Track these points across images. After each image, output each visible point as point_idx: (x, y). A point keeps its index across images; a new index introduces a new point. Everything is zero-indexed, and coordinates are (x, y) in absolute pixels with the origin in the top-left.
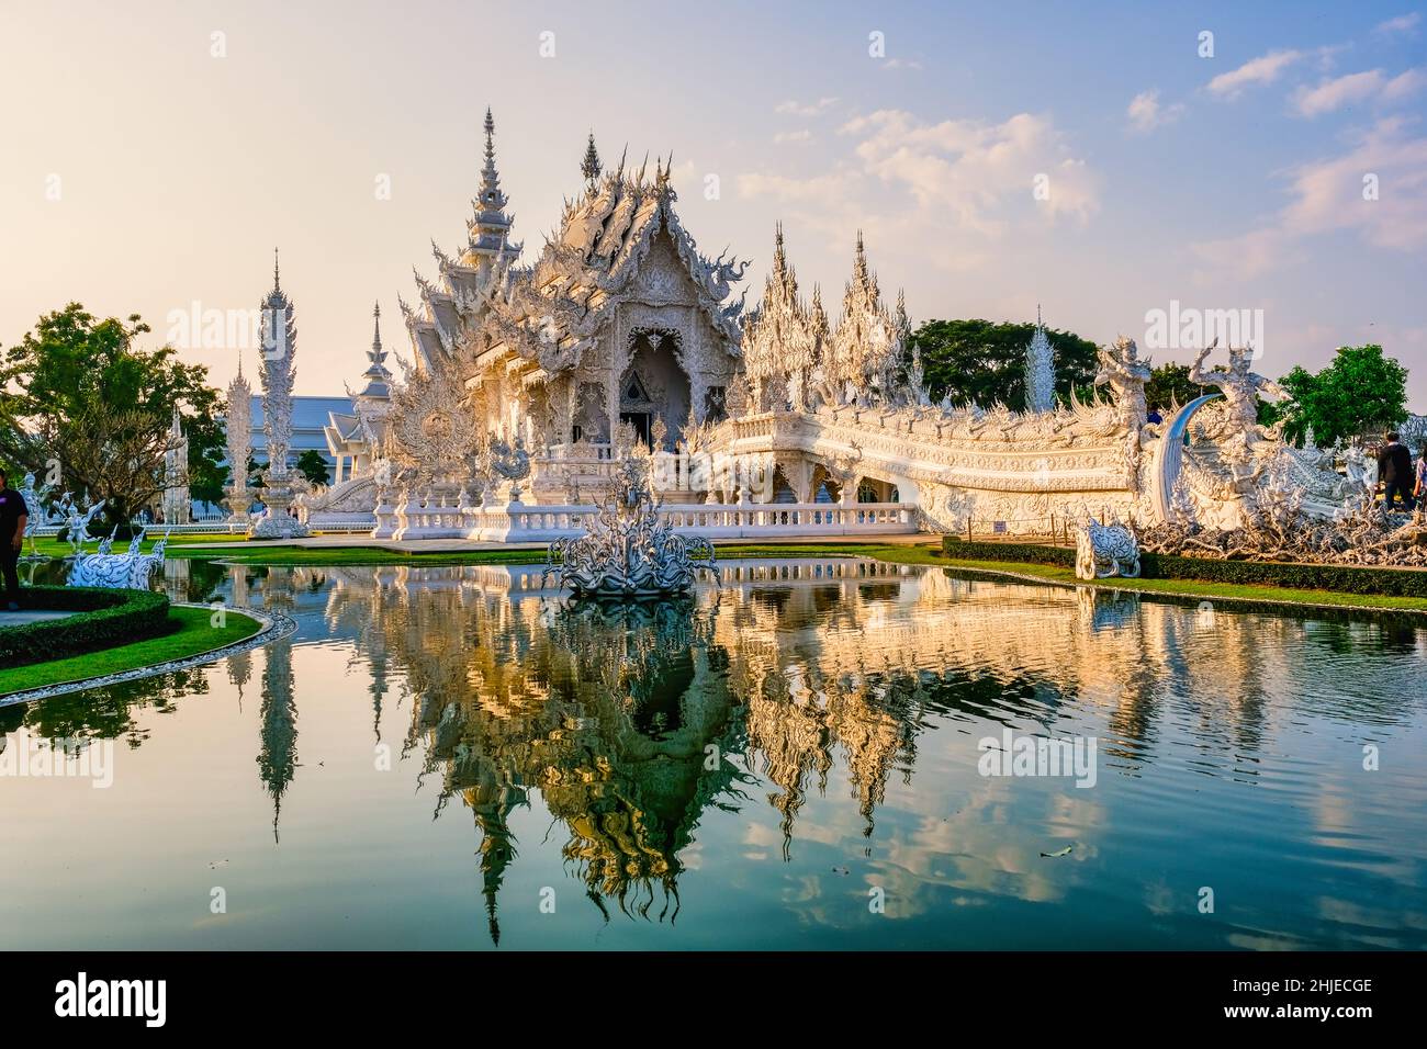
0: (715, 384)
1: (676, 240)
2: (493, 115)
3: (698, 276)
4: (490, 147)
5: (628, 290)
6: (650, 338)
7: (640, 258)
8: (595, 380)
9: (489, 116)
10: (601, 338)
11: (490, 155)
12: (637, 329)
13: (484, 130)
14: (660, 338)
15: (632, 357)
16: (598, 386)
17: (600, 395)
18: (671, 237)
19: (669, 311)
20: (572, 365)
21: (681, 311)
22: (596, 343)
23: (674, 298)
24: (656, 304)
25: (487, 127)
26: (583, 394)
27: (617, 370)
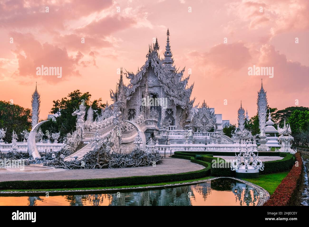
1: (154, 68)
2: (169, 31)
3: (160, 78)
4: (168, 39)
8: (133, 108)
9: (168, 31)
10: (131, 97)
11: (168, 42)
13: (167, 35)
14: (152, 96)
16: (134, 110)
17: (134, 112)
18: (152, 67)
19: (155, 88)
21: (158, 87)
22: (130, 98)
23: (156, 84)
24: (150, 86)
25: (167, 34)
26: (130, 112)
27: (139, 105)
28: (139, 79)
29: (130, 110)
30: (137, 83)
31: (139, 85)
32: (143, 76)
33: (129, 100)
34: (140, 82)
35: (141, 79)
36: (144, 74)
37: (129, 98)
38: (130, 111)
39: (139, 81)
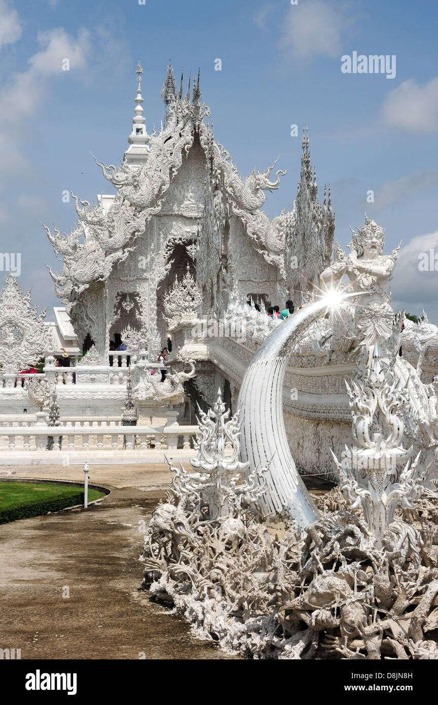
0: (255, 291)
5: (160, 203)
6: (188, 248)
7: (171, 172)
8: (130, 290)
12: (174, 240)
15: (169, 266)
16: (133, 296)
17: (136, 303)
18: (204, 150)
20: (102, 277)
22: (127, 254)
24: (194, 215)
26: (120, 303)
27: (153, 280)
28: (160, 191)
29: (123, 297)
30: (153, 204)
31: (160, 208)
32: (174, 181)
33: (123, 260)
34: (162, 197)
35: (165, 188)
36: (176, 173)
37: (124, 252)
38: (121, 300)
39: (158, 196)
